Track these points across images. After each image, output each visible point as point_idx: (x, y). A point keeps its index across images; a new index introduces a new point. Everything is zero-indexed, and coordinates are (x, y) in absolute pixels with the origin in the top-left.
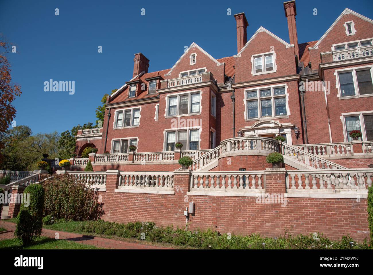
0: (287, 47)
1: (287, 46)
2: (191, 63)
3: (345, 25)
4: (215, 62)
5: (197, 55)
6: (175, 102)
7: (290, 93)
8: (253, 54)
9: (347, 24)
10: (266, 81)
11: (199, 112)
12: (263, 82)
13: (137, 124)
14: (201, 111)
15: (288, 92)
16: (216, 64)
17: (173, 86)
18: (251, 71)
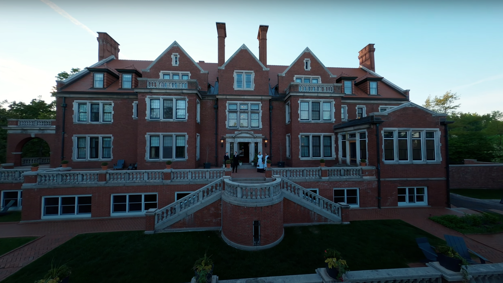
0: (264, 70)
1: (264, 68)
2: (174, 64)
3: (305, 61)
4: (198, 69)
5: (180, 56)
6: (157, 104)
7: (263, 110)
8: (235, 70)
9: (306, 60)
10: (245, 97)
11: (185, 119)
12: (243, 97)
13: (109, 120)
14: (187, 118)
15: (262, 110)
16: (200, 71)
17: (154, 87)
18: (233, 85)
